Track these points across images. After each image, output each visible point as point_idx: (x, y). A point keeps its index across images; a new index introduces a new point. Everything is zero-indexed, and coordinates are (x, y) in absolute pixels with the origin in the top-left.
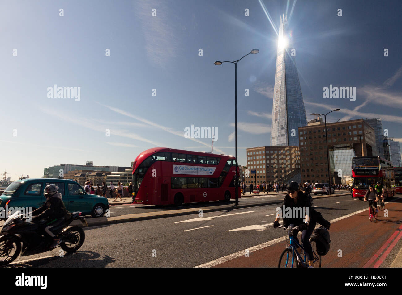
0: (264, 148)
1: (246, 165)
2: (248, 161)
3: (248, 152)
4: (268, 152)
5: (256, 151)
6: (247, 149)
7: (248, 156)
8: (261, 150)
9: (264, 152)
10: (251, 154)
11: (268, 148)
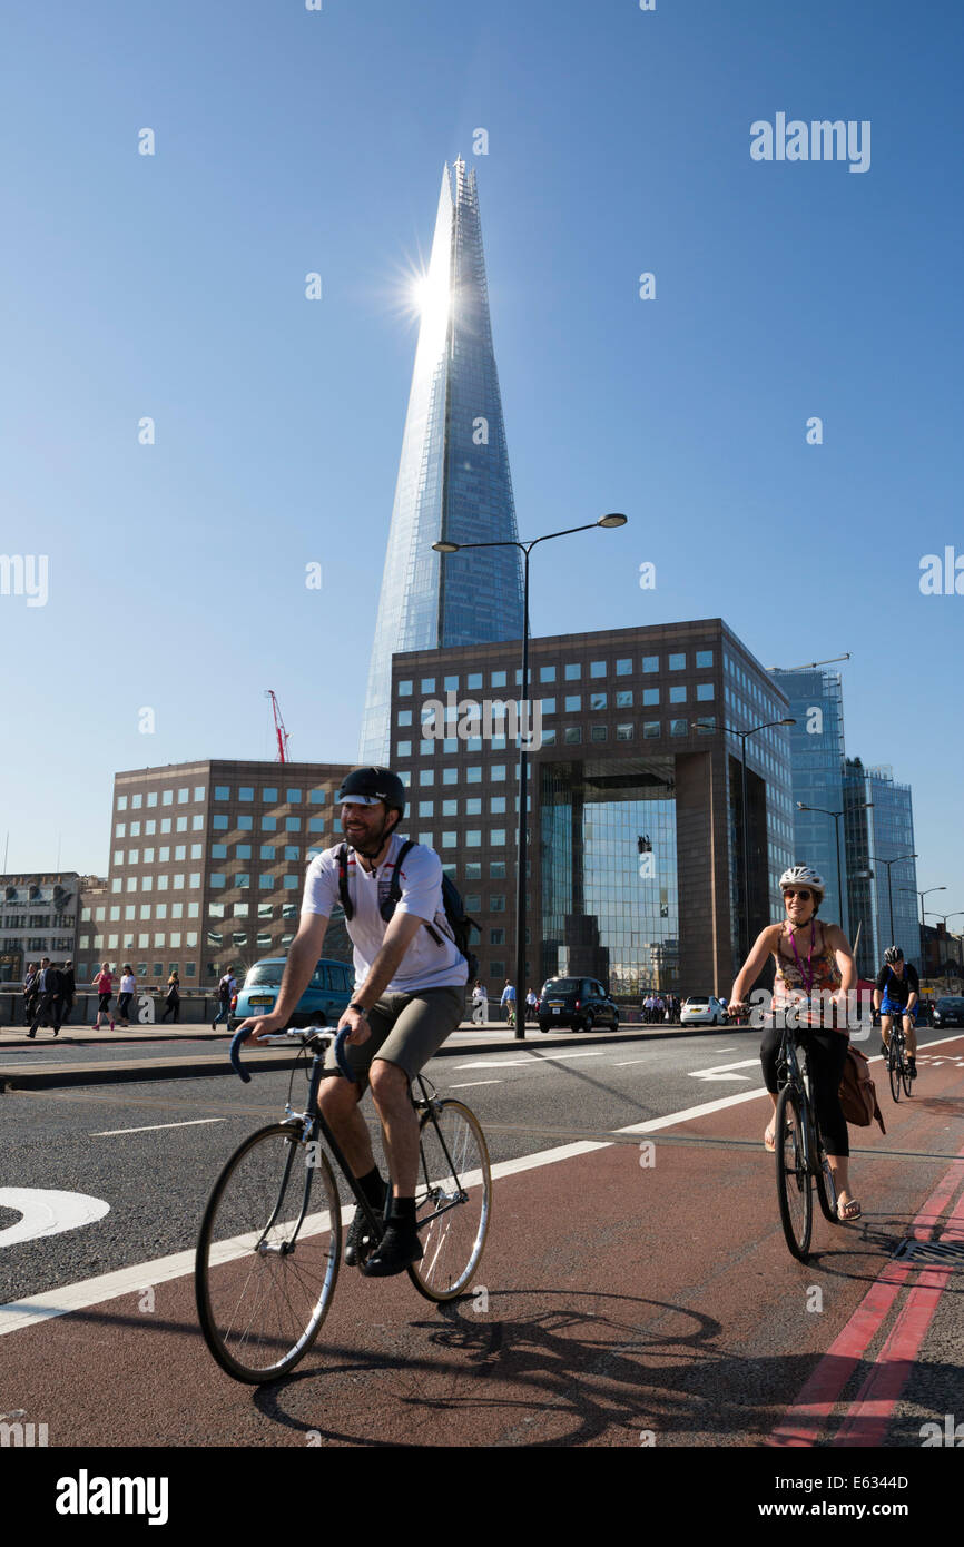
0: (206, 769)
1: (103, 873)
2: (116, 845)
3: (119, 791)
4: (223, 794)
5: (159, 787)
6: (118, 776)
7: (118, 817)
8: (190, 783)
9: (200, 794)
10: (137, 801)
11: (223, 772)
